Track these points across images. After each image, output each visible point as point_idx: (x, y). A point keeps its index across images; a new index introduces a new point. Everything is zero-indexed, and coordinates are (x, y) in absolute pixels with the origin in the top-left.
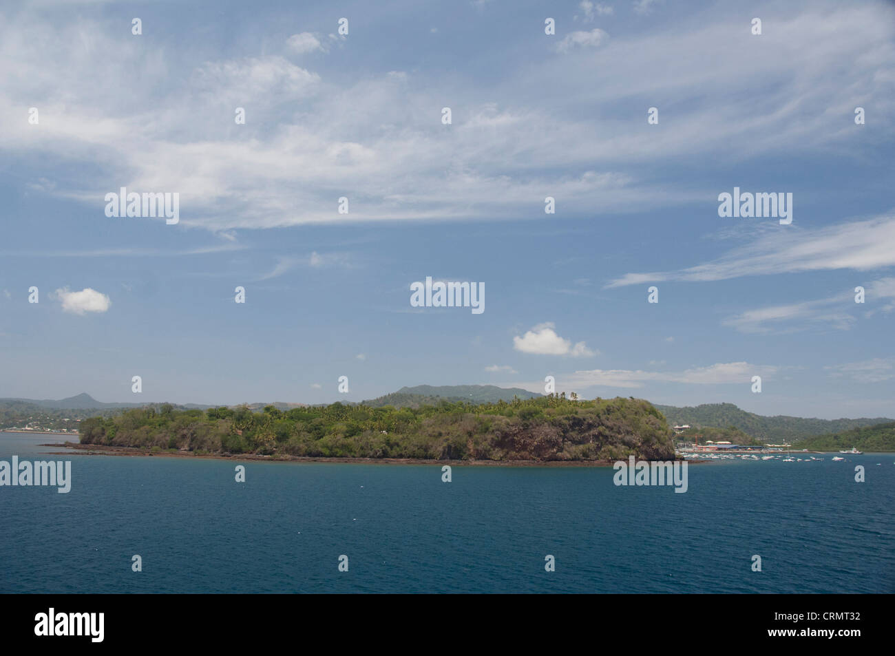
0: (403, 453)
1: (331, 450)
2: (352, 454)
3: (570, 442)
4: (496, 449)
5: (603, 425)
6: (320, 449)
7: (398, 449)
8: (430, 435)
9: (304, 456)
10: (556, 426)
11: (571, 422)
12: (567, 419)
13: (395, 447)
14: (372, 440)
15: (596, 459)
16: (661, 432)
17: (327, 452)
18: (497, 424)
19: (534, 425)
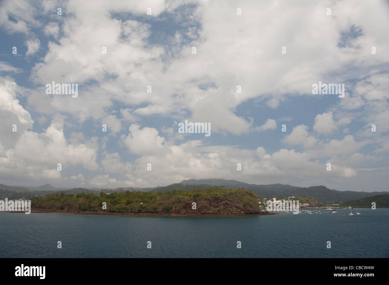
0: (147, 211)
1: (119, 210)
2: (127, 211)
3: (212, 207)
4: (183, 210)
5: (228, 200)
6: (114, 209)
7: (145, 209)
8: (158, 204)
9: (108, 212)
10: (207, 200)
11: (214, 199)
12: (212, 197)
13: (144, 208)
14: (136, 206)
15: (223, 213)
16: (252, 202)
17: (117, 210)
18: (184, 200)
19: (198, 200)
